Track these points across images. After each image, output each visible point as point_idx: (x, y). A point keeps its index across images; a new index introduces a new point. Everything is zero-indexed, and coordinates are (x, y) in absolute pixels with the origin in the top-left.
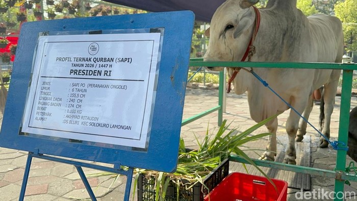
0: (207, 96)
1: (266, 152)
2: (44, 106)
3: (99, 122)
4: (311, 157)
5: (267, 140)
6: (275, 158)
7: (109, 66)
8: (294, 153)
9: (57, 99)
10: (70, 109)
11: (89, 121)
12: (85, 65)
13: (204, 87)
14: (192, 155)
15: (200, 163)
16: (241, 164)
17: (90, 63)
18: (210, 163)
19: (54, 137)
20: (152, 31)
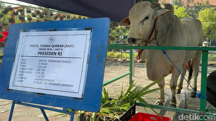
0: (123, 66)
1: (158, 100)
2: (22, 73)
3: (54, 82)
4: (186, 103)
5: (159, 92)
6: (164, 103)
7: (61, 49)
8: (175, 100)
9: (30, 69)
10: (37, 75)
11: (49, 82)
12: (46, 49)
13: (121, 61)
14: (113, 102)
15: (118, 107)
16: (143, 107)
17: (49, 48)
18: (124, 106)
19: (28, 92)
20: (86, 29)
